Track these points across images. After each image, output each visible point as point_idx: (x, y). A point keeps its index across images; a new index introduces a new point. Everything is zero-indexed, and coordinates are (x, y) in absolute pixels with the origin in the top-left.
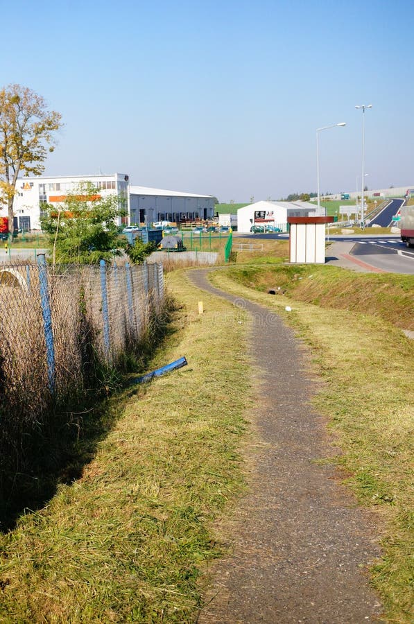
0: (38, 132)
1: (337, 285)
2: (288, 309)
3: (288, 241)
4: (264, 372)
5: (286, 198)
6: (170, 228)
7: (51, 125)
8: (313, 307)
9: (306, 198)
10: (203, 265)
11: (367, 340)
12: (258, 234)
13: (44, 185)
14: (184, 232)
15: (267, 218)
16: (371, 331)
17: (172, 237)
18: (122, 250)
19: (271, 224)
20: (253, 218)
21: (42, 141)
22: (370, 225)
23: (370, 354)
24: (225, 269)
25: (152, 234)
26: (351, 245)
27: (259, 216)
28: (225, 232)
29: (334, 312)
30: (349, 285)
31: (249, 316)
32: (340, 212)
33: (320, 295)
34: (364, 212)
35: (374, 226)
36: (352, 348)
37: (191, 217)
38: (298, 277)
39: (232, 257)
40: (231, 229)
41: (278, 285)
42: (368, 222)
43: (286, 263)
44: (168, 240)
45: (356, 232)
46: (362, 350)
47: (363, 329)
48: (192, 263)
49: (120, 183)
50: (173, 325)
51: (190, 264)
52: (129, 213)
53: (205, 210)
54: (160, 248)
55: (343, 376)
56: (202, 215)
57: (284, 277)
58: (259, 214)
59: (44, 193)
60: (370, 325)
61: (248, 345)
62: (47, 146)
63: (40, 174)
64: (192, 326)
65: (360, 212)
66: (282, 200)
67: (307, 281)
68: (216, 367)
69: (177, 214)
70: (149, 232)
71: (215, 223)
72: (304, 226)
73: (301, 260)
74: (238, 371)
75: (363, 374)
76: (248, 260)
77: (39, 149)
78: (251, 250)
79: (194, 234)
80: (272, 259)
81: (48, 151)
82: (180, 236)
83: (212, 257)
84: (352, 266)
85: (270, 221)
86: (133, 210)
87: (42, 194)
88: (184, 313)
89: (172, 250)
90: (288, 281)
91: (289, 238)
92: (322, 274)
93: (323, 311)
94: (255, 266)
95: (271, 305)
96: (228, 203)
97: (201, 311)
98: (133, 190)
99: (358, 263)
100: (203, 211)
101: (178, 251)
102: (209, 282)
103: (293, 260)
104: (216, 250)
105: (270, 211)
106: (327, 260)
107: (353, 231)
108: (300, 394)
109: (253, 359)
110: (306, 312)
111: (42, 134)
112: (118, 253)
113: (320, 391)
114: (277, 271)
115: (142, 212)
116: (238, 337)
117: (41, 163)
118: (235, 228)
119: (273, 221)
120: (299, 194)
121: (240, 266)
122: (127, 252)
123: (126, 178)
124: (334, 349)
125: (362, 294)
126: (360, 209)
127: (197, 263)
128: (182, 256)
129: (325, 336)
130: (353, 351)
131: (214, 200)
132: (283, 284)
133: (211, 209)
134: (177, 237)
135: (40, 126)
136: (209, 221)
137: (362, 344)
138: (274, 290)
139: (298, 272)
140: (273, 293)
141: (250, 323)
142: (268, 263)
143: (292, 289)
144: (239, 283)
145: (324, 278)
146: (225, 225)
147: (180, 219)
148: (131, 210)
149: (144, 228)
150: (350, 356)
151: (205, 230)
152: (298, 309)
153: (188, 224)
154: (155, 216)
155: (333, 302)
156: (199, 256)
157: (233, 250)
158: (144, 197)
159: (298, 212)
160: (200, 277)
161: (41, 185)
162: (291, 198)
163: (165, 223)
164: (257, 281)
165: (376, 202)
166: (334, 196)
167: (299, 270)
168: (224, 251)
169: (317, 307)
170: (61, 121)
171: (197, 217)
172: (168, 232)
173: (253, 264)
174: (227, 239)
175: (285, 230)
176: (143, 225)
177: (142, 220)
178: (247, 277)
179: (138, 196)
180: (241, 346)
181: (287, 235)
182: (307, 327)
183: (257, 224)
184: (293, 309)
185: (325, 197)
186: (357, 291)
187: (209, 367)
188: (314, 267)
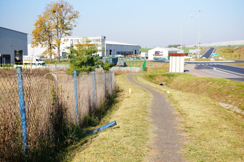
0: (70, 19)
1: (189, 82)
2: (168, 92)
3: (168, 63)
4: (156, 128)
5: (168, 46)
6: (121, 58)
7: (75, 16)
8: (179, 92)
9: (176, 46)
10: (133, 72)
11: (206, 110)
12: (156, 60)
13: (73, 40)
14: (126, 59)
15: (160, 54)
16: (207, 104)
17: (121, 61)
18: (100, 66)
19: (162, 56)
20: (154, 54)
21: (72, 22)
22: (202, 57)
23: (209, 119)
24: (142, 74)
25: (114, 60)
26: (194, 65)
27: (157, 53)
28: (143, 59)
29: (189, 94)
30: (194, 82)
31: (151, 95)
32: (190, 52)
33: (182, 86)
34: (199, 52)
35: (203, 58)
36: (199, 115)
37: (130, 53)
38: (172, 78)
39: (145, 69)
40: (145, 58)
41: (164, 81)
42: (201, 56)
43: (167, 72)
44: (120, 62)
45: (196, 60)
46: (205, 116)
47: (202, 103)
48: (128, 71)
49: (102, 39)
50: (117, 99)
51: (128, 72)
52: (105, 51)
53: (136, 50)
54: (117, 65)
55: (198, 133)
56: (135, 52)
57: (167, 78)
58: (157, 52)
59: (73, 43)
60: (206, 102)
61: (149, 111)
62: (74, 25)
63: (71, 35)
64: (126, 99)
65: (198, 52)
66: (166, 47)
67: (176, 80)
68: (131, 125)
69: (124, 52)
70: (113, 59)
71: (139, 56)
72: (175, 57)
73: (174, 71)
74: (143, 128)
75: (208, 132)
76: (152, 71)
77: (70, 26)
78: (153, 67)
79: (131, 60)
80: (161, 71)
81: (74, 26)
82: (125, 60)
83: (137, 69)
84: (195, 74)
85: (161, 55)
86: (107, 50)
87: (72, 43)
88: (123, 93)
89: (121, 66)
90: (169, 80)
91: (169, 62)
92: (183, 77)
93: (183, 94)
94: (154, 73)
95: (161, 90)
96: (145, 48)
97: (130, 92)
98: (107, 42)
99: (197, 72)
100: (135, 51)
101: (124, 67)
102: (135, 80)
103: (170, 71)
104: (139, 66)
105: (161, 51)
106: (185, 71)
107: (195, 60)
108: (175, 145)
109: (151, 120)
110: (177, 95)
111: (72, 20)
112: (98, 67)
113: (186, 143)
114: (164, 75)
115: (111, 51)
116: (145, 107)
117: (71, 31)
118: (147, 58)
119: (163, 55)
120: (173, 45)
121: (148, 73)
122: (102, 66)
123: (105, 37)
124: (191, 115)
125: (200, 86)
126: (198, 51)
127: (131, 71)
128: (125, 68)
129: (186, 107)
130: (200, 116)
131: (140, 47)
132: (166, 81)
133: (138, 50)
134: (124, 61)
135: (71, 17)
136: (137, 55)
137: (204, 112)
138: (162, 83)
139: (173, 76)
140: (161, 85)
141: (151, 99)
142: (160, 72)
143: (170, 83)
144: (148, 80)
145: (183, 79)
146: (143, 57)
147: (125, 54)
148: (106, 50)
149: (111, 57)
150: (200, 119)
151: (135, 58)
152: (173, 93)
153: (129, 56)
154: (115, 53)
155: (187, 89)
156: (132, 69)
157: (146, 67)
158: (111, 45)
159: (173, 52)
160: (131, 77)
161: (71, 40)
162: (170, 47)
163: (119, 56)
164: (155, 80)
165: (204, 48)
166: (187, 46)
167: (172, 75)
168: (142, 67)
169: (181, 92)
170: (79, 15)
171: (132, 53)
172: (120, 59)
173: (154, 72)
174: (144, 62)
175: (167, 59)
176: (110, 56)
177: (110, 54)
178: (151, 78)
179: (109, 45)
180: (145, 112)
181: (168, 61)
182: (177, 102)
183: (156, 56)
184: (171, 92)
185: (183, 46)
186: (198, 84)
187: (128, 125)
188: (179, 74)
